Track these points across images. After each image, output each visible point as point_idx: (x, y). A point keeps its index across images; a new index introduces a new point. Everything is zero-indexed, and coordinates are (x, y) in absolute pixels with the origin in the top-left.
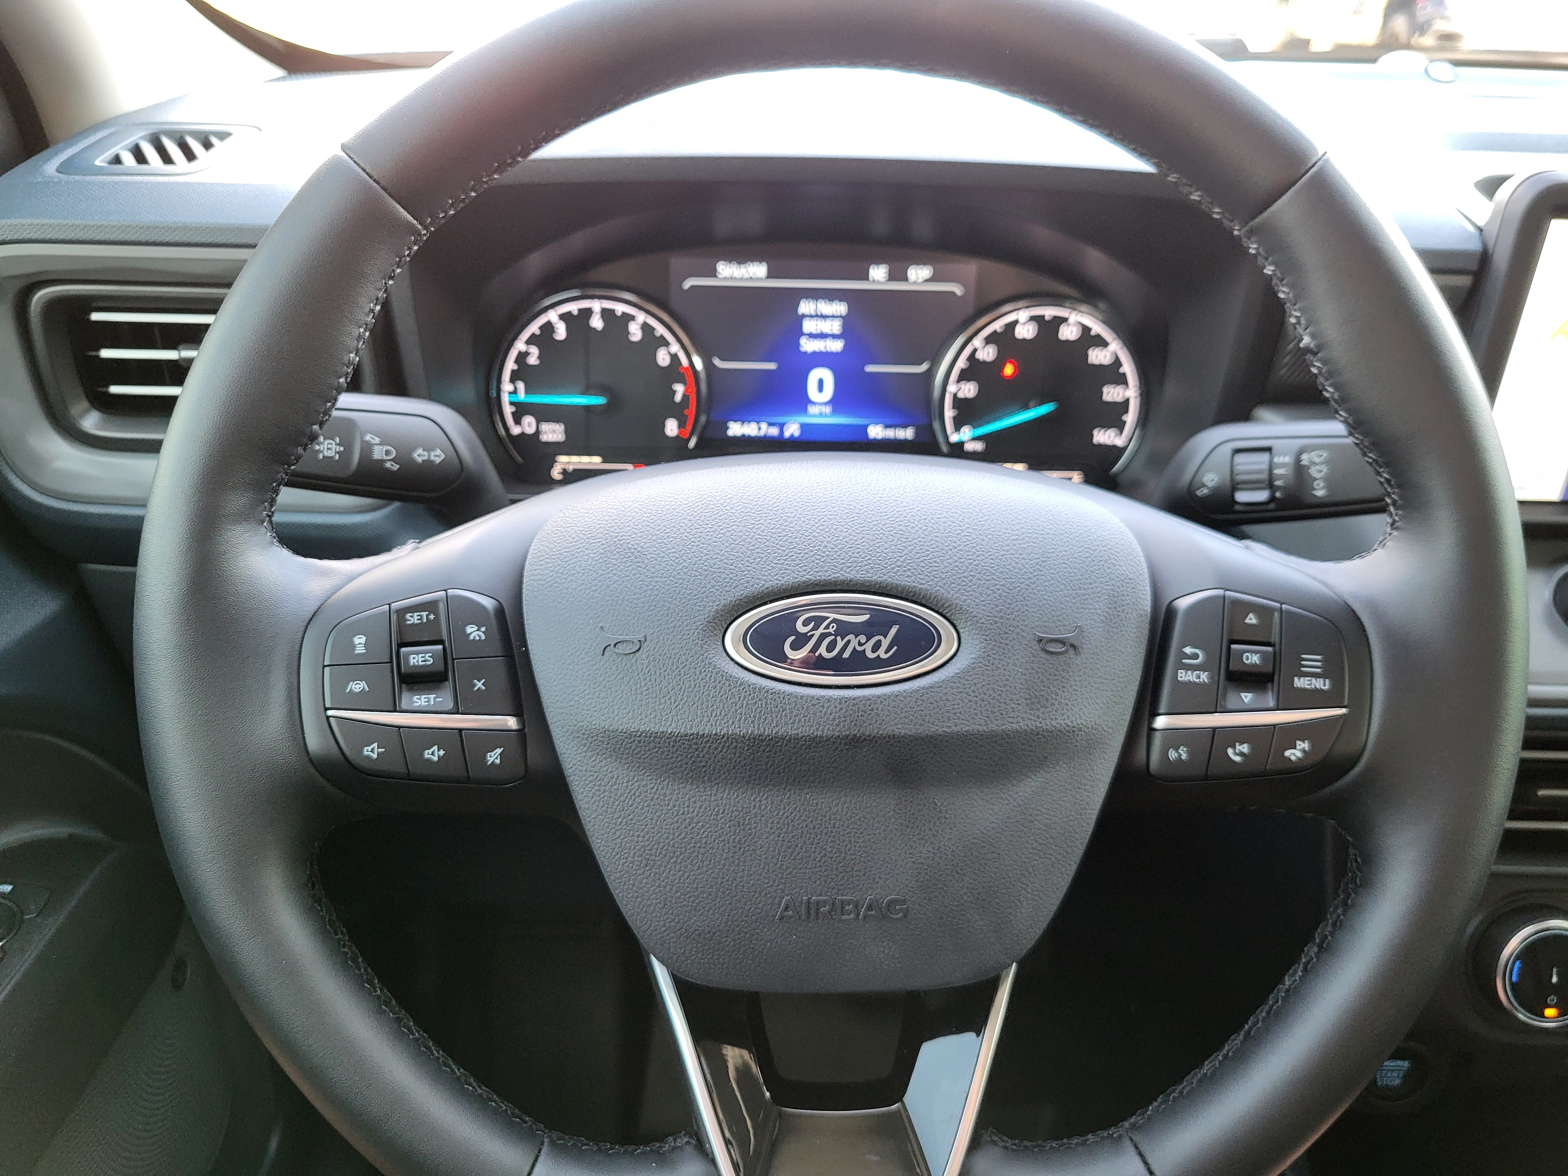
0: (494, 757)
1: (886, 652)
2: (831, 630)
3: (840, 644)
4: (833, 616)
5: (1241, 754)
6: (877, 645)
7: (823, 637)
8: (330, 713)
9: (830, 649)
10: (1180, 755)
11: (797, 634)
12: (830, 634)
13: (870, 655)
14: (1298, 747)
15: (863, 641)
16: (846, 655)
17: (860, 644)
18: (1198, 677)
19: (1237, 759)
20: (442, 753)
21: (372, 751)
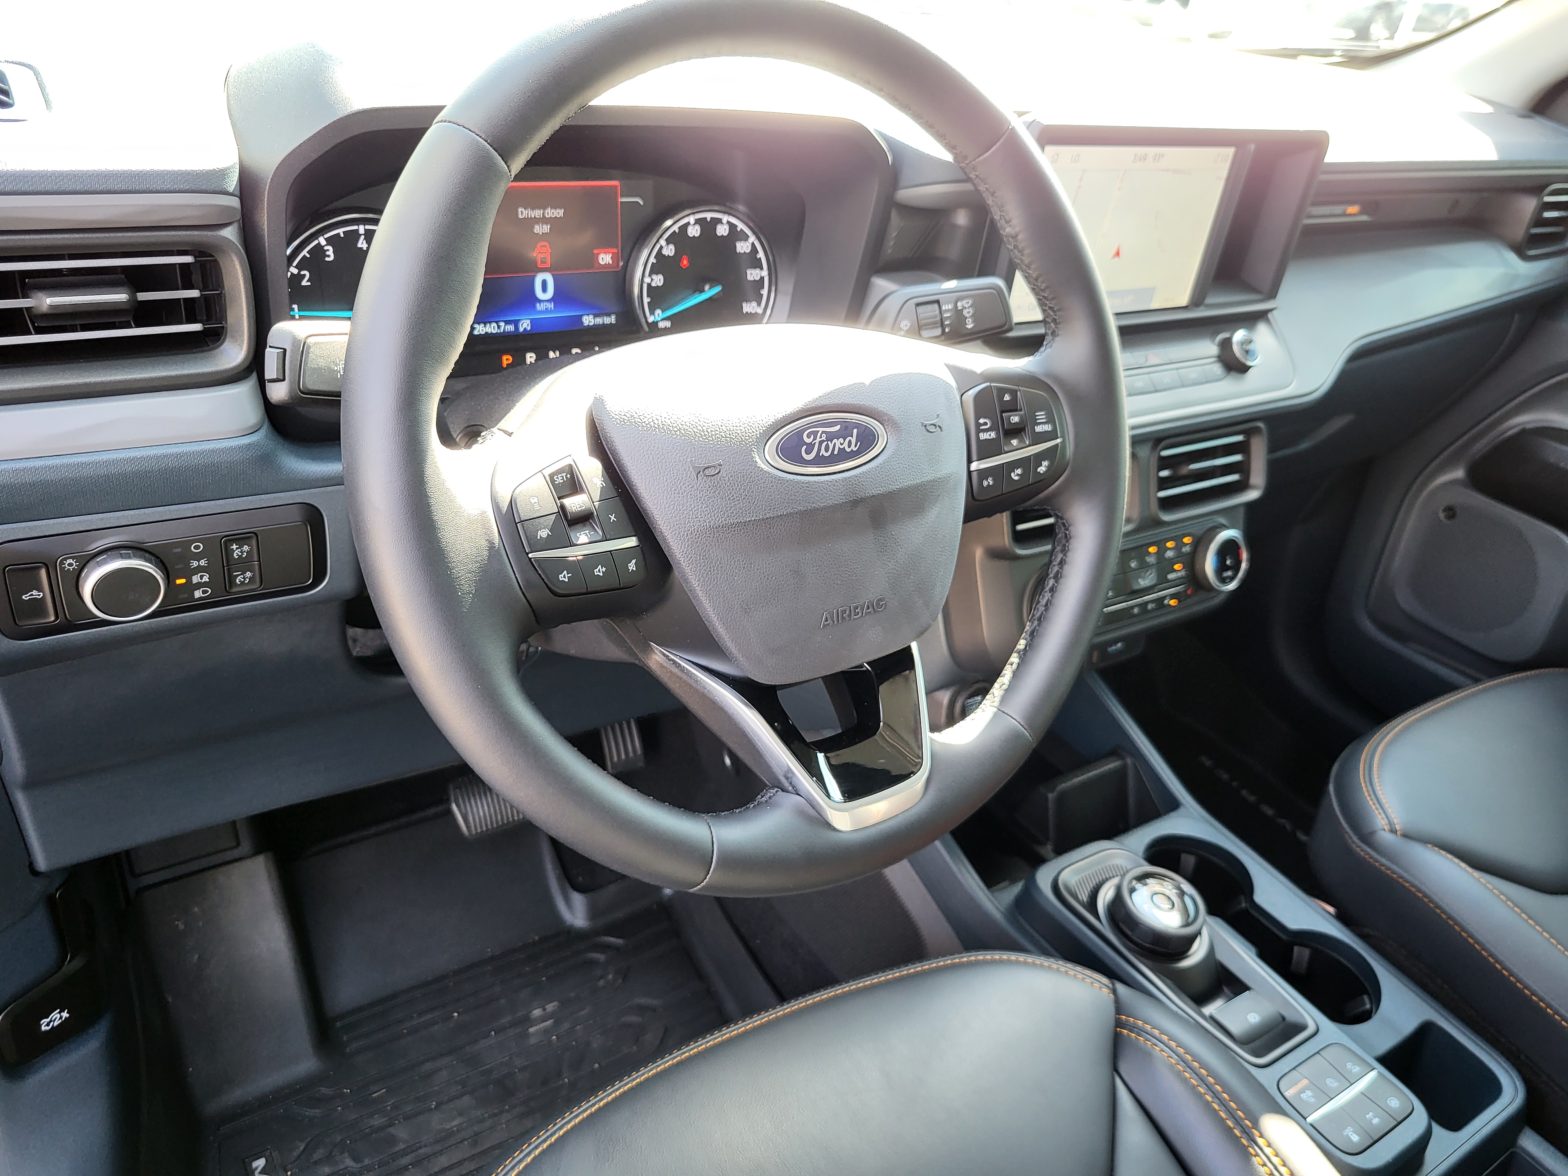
0: (632, 566)
1: (856, 446)
2: (824, 438)
3: (831, 446)
4: (821, 430)
5: (1018, 475)
6: (850, 443)
7: (821, 443)
8: (530, 555)
9: (827, 450)
10: (989, 482)
11: (806, 444)
12: (824, 441)
13: (848, 450)
14: (1043, 465)
15: (842, 442)
16: (836, 452)
17: (842, 444)
18: (990, 435)
19: (1016, 478)
20: (604, 569)
21: (564, 577)
